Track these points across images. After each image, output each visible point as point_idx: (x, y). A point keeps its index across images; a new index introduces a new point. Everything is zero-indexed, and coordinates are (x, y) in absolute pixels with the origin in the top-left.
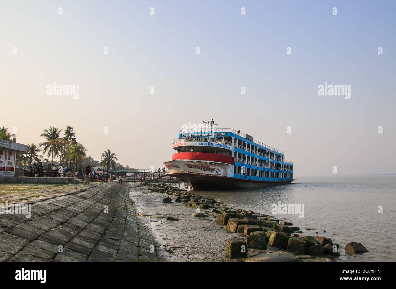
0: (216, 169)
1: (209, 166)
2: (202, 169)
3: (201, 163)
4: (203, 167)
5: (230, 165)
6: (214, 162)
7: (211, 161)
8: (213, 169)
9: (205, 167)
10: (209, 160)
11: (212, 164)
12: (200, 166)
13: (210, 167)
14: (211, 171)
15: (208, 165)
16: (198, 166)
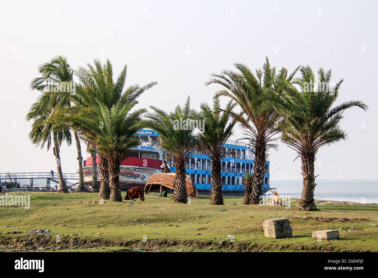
0: (141, 176)
1: (133, 173)
2: (126, 176)
3: (125, 170)
4: (126, 174)
5: (157, 170)
6: (138, 167)
7: (135, 166)
8: (138, 176)
9: (129, 173)
10: (133, 165)
11: (137, 170)
12: (123, 173)
13: (135, 173)
14: (135, 178)
15: (133, 171)
16: (122, 173)
